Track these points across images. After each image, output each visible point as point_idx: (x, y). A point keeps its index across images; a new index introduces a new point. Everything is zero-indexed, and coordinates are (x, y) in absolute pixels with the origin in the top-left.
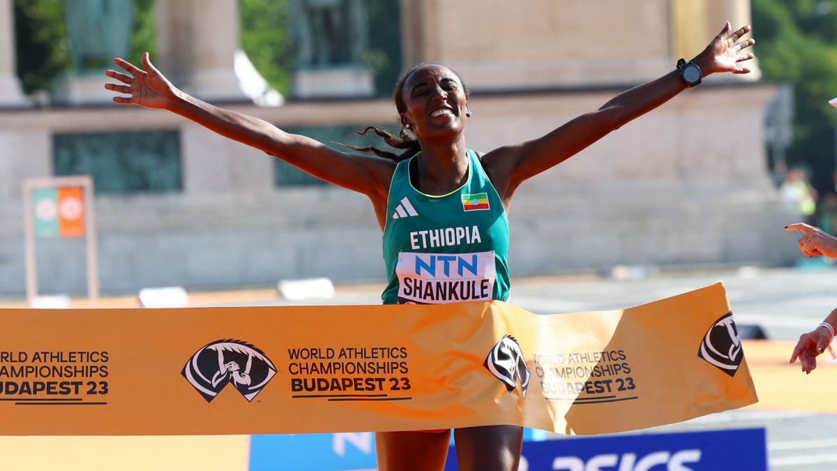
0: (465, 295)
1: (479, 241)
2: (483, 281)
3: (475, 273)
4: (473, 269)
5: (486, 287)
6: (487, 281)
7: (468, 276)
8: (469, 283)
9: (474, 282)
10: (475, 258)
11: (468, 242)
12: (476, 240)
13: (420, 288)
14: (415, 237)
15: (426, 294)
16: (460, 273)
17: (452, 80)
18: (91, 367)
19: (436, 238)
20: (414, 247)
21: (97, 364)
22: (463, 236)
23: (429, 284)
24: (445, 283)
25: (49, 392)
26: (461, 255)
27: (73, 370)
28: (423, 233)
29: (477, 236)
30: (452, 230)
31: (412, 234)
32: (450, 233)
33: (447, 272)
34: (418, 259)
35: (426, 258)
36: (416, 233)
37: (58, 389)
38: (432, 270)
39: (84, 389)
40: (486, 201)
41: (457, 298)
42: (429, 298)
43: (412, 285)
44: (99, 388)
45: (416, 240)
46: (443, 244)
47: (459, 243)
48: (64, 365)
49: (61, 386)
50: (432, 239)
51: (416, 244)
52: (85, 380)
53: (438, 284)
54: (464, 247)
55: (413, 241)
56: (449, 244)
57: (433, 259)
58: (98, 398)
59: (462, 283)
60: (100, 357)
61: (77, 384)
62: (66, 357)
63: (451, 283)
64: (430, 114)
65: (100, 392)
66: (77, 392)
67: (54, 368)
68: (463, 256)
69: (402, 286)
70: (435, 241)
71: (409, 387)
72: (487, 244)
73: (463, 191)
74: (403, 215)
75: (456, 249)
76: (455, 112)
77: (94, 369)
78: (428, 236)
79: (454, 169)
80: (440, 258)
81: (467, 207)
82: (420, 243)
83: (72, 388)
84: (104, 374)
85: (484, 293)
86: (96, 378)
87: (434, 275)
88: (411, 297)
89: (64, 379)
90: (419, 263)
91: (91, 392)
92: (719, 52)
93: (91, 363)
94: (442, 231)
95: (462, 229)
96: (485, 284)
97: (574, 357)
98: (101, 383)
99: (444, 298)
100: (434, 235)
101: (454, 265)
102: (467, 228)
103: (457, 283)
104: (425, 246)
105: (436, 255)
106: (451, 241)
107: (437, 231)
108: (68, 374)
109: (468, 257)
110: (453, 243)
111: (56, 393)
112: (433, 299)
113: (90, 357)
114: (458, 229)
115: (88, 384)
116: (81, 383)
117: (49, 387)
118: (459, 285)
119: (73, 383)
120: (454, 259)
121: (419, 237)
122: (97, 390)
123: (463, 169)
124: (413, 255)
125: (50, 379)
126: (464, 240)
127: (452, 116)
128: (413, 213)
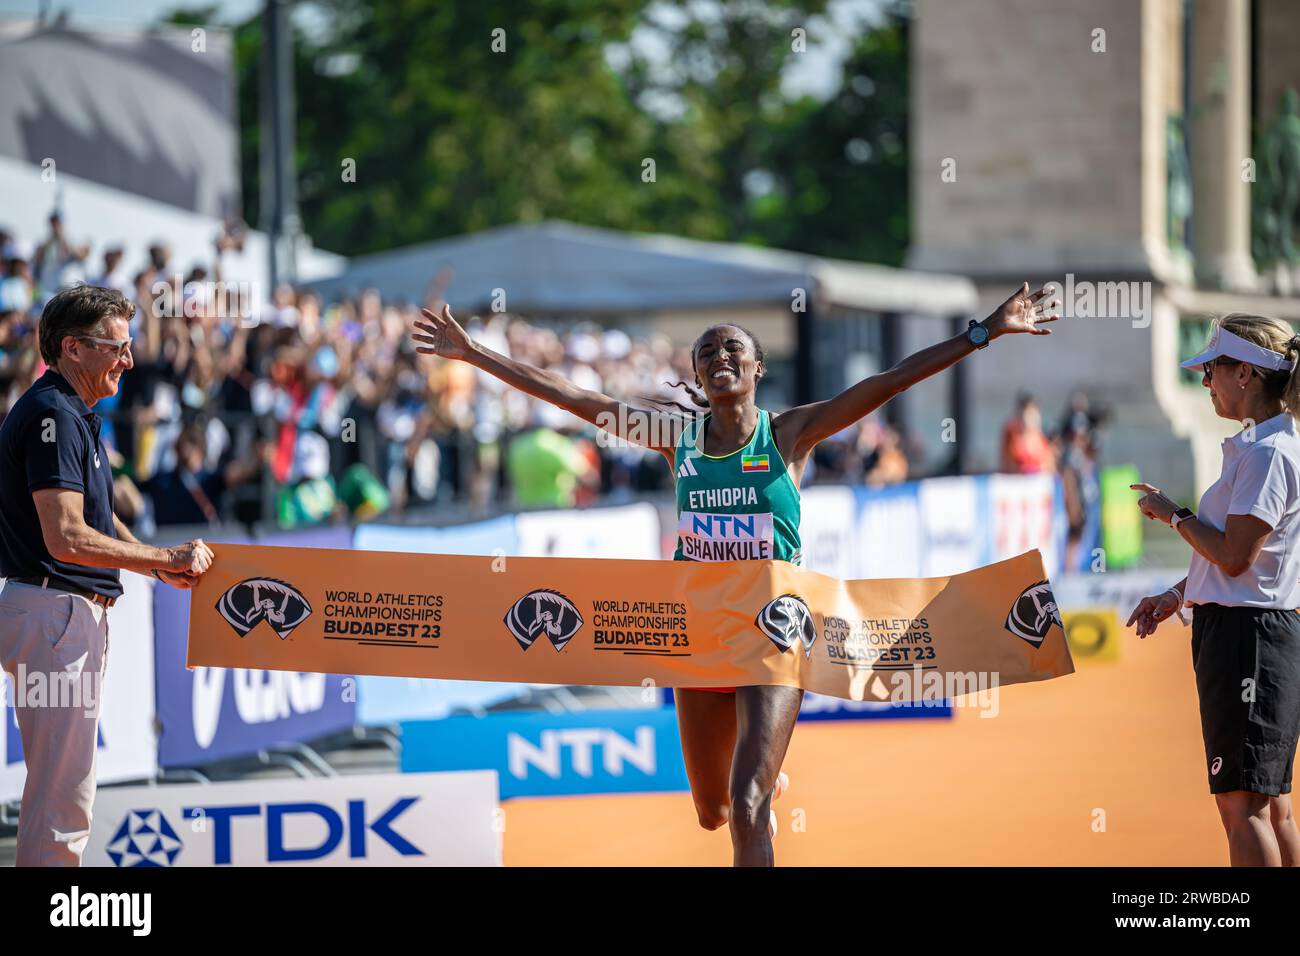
0: (743, 556)
1: (756, 502)
2: (761, 543)
3: (752, 534)
4: (750, 530)
5: (766, 549)
6: (766, 542)
7: (744, 536)
8: (745, 543)
9: (751, 543)
10: (751, 519)
11: (744, 503)
12: (752, 501)
13: (699, 548)
14: (694, 496)
15: (705, 554)
16: (737, 533)
17: (737, 342)
18: (427, 611)
19: (714, 497)
20: (693, 507)
21: (433, 607)
22: (739, 496)
23: (706, 543)
24: (722, 544)
25: (388, 634)
26: (737, 516)
27: (411, 613)
28: (701, 493)
29: (752, 497)
30: (728, 490)
31: (691, 493)
32: (727, 493)
33: (723, 532)
34: (696, 520)
35: (703, 518)
36: (694, 493)
37: (397, 631)
38: (708, 530)
39: (419, 631)
40: (766, 463)
41: (735, 559)
42: (707, 557)
43: (693, 544)
44: (433, 631)
45: (695, 500)
46: (719, 505)
47: (735, 504)
48: (404, 607)
49: (400, 628)
50: (709, 498)
51: (694, 503)
52: (421, 623)
53: (715, 544)
54: (739, 508)
55: (692, 500)
56: (725, 504)
57: (709, 518)
58: (430, 641)
59: (739, 544)
60: (435, 601)
61: (414, 627)
62: (406, 600)
63: (727, 544)
64: (712, 376)
65: (433, 636)
66: (413, 635)
67: (395, 610)
68: (740, 517)
69: (685, 545)
70: (712, 501)
71: (687, 644)
72: (764, 506)
73: (746, 451)
74: (685, 474)
75: (733, 510)
76: (737, 373)
77: (430, 613)
78: (705, 496)
79: (738, 430)
80: (716, 518)
81: (746, 468)
82: (697, 503)
83: (409, 630)
84: (437, 618)
85: (764, 555)
86: (431, 622)
87: (710, 534)
88: (692, 556)
89: (403, 621)
90: (697, 522)
91: (425, 635)
92: (1011, 313)
93: (427, 607)
94: (719, 491)
95: (738, 490)
96: (764, 545)
97: (869, 624)
98: (434, 627)
99: (722, 558)
100: (711, 495)
101: (730, 526)
102: (744, 489)
103: (734, 544)
104: (702, 506)
105: (713, 515)
106: (727, 501)
107: (713, 491)
108: (407, 616)
109: (744, 519)
110: (729, 504)
111: (394, 635)
112: (711, 558)
113: (426, 601)
114: (735, 490)
115: (424, 627)
116: (417, 626)
117: (389, 629)
118: (736, 544)
119: (410, 626)
120: (729, 519)
121: (697, 496)
122: (430, 633)
123: (747, 429)
124: (692, 514)
125: (390, 621)
126: (740, 501)
127: (733, 377)
128: (694, 473)
